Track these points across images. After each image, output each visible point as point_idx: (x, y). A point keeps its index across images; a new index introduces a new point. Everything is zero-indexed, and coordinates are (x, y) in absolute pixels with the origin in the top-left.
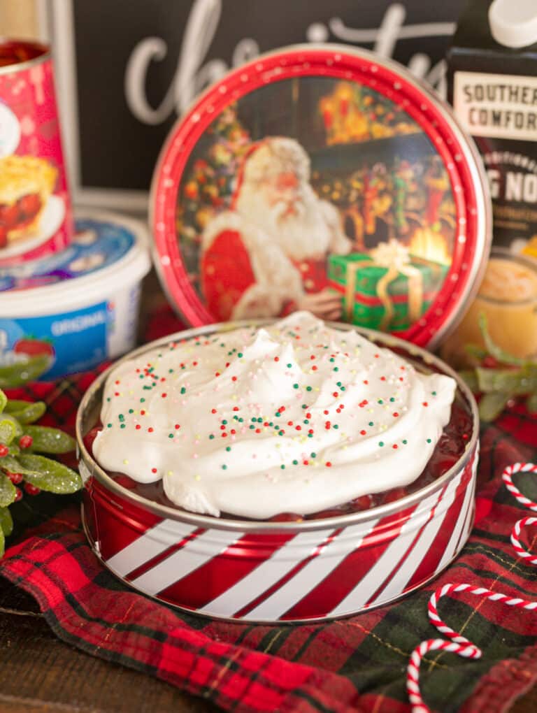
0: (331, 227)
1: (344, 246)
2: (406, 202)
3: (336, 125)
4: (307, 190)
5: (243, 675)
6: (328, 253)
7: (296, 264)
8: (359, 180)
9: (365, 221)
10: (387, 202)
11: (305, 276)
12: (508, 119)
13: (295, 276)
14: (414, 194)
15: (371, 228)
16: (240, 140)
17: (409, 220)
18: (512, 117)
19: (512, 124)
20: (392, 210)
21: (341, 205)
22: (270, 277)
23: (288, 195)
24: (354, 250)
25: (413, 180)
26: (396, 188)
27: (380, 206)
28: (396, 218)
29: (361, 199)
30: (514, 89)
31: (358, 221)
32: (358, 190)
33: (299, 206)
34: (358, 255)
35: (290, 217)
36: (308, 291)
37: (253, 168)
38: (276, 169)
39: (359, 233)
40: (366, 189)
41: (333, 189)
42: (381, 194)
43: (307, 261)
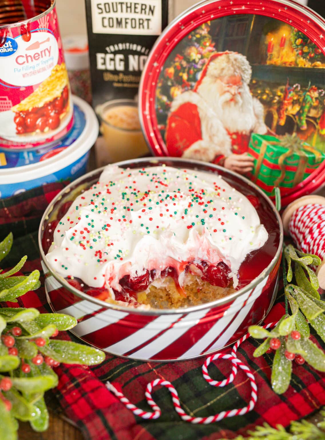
0: (257, 116)
1: (263, 129)
2: (309, 111)
3: (275, 53)
4: (246, 89)
5: (80, 391)
6: (251, 131)
7: (230, 134)
8: (281, 91)
9: (280, 117)
10: (297, 108)
11: (234, 143)
12: (126, 23)
13: (228, 140)
14: (315, 108)
15: (282, 122)
16: (208, 48)
17: (308, 122)
18: (129, 21)
19: (129, 25)
20: (299, 114)
21: (267, 104)
22: (211, 138)
23: (234, 90)
24: (269, 133)
25: (317, 99)
26: (305, 100)
27: (292, 110)
28: (300, 120)
29: (281, 103)
30: (129, 5)
31: (276, 116)
32: (279, 96)
33: (238, 98)
34: (270, 137)
35: (232, 103)
36: (234, 151)
37: (213, 68)
38: (228, 72)
39: (275, 123)
40: (285, 98)
41: (263, 93)
42: (294, 103)
43: (237, 134)
